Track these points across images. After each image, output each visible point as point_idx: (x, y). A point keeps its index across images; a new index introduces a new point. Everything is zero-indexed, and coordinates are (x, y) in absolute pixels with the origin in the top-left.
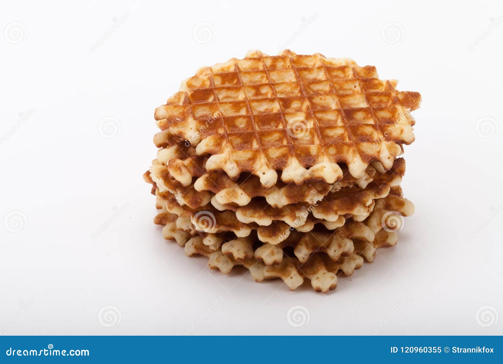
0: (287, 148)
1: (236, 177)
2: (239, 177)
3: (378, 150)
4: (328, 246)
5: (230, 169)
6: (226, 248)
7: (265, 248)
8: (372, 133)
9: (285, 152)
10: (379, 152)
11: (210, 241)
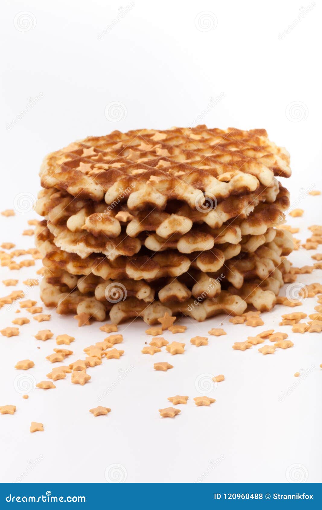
0: (197, 173)
1: (164, 205)
2: (167, 206)
3: (274, 162)
4: (255, 268)
5: (157, 198)
6: (163, 294)
7: (202, 282)
8: (255, 155)
9: (197, 177)
10: (276, 163)
11: (145, 292)
